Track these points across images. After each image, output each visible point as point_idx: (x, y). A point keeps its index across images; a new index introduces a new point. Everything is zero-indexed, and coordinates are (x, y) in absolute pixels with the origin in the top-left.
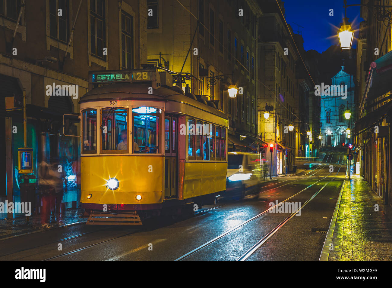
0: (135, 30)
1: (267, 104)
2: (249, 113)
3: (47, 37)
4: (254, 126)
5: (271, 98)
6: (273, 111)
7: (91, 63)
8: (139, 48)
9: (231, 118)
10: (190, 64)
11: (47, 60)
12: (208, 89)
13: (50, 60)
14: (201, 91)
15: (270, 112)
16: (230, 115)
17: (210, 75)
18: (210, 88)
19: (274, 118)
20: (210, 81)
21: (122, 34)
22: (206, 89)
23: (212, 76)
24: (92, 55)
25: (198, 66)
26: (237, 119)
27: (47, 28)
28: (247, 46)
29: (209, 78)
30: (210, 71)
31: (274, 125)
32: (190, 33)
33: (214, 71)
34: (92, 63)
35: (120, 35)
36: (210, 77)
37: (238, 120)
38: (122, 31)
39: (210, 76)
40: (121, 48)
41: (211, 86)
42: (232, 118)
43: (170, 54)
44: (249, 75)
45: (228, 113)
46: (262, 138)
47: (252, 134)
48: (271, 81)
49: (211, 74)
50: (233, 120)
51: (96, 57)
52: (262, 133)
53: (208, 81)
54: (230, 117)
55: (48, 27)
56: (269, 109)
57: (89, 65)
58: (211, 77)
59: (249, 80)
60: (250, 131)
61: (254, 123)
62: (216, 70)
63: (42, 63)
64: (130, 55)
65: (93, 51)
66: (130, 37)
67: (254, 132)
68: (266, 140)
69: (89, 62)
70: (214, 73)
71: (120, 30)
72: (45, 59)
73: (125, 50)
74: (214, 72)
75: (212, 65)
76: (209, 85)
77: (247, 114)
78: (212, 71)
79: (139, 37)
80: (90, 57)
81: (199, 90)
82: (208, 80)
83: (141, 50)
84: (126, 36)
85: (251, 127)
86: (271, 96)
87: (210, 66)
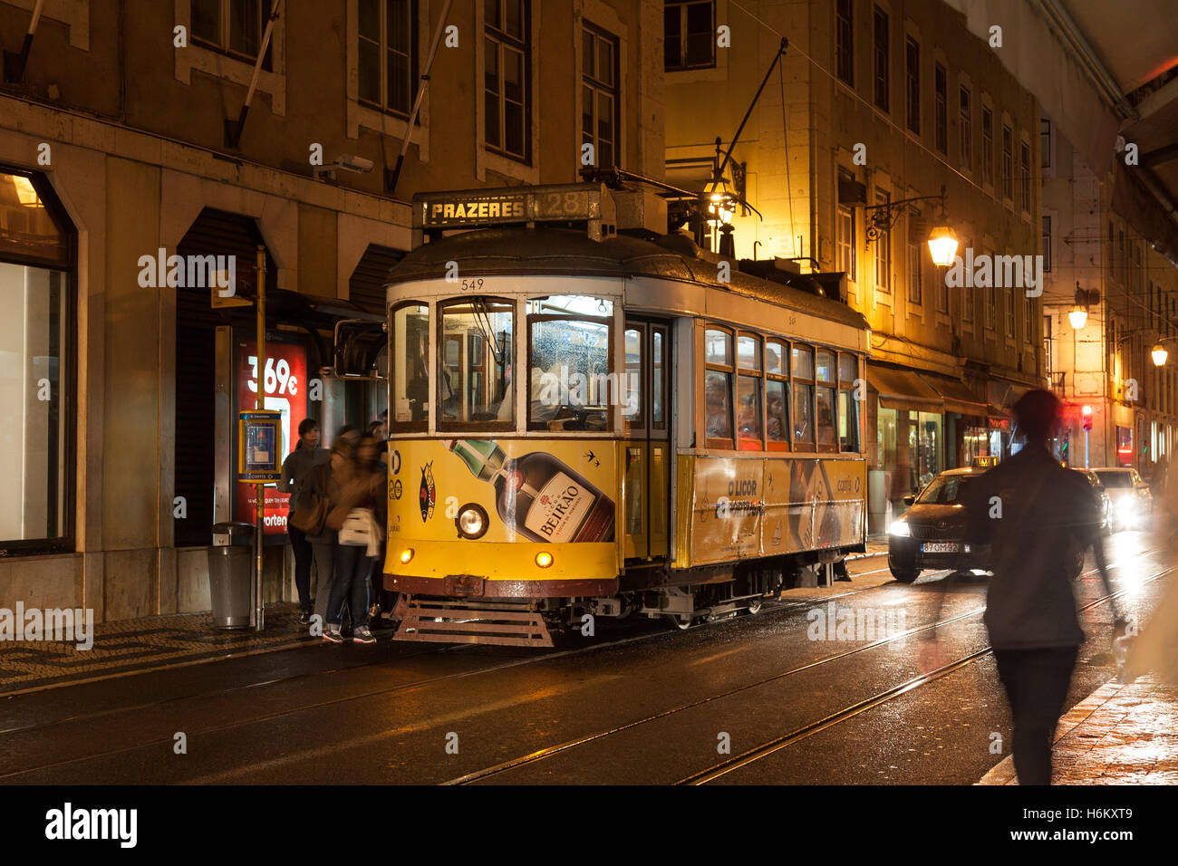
0: (627, 76)
1: (1078, 283)
2: (1013, 312)
3: (349, 103)
4: (1031, 349)
5: (1093, 264)
6: (1099, 305)
7: (484, 172)
8: (639, 126)
9: (948, 326)
10: (808, 168)
11: (345, 165)
12: (868, 241)
13: (350, 166)
14: (847, 249)
15: (1091, 307)
16: (946, 317)
17: (874, 198)
18: (875, 238)
19: (1104, 328)
20: (873, 218)
21: (584, 86)
22: (863, 241)
23: (881, 203)
24: (488, 149)
25: (833, 174)
26: (970, 331)
27: (349, 78)
28: (1002, 111)
29: (873, 207)
30: (878, 189)
31: (1104, 348)
32: (807, 79)
33: (889, 187)
34: (488, 172)
35: (579, 91)
36: (874, 205)
37: (974, 333)
38: (585, 79)
39: (873, 201)
40: (581, 127)
41: (880, 231)
42: (954, 329)
43: (750, 141)
44: (1010, 197)
45: (939, 312)
46: (1066, 388)
47: (1024, 375)
48: (1091, 213)
49: (878, 197)
50: (957, 334)
51: (500, 154)
52: (1064, 374)
53: (869, 218)
54: (946, 323)
55: (352, 73)
56: (1085, 298)
57: (478, 177)
58: (878, 207)
59: (1011, 213)
60: (1016, 366)
61: (1031, 343)
62: (897, 185)
63: (333, 176)
64: (610, 146)
65: (492, 136)
66: (611, 96)
67: (1033, 370)
68: (1077, 394)
69: (478, 170)
70: (888, 195)
71: (579, 76)
72: (338, 163)
73: (591, 133)
74: (889, 191)
75: (881, 169)
76: (870, 229)
77: (1007, 313)
78: (883, 186)
79: (638, 94)
80: (481, 154)
81: (838, 243)
82: (868, 214)
83: (643, 131)
84: (597, 92)
85: (1020, 355)
86: (1092, 260)
87: (875, 172)
